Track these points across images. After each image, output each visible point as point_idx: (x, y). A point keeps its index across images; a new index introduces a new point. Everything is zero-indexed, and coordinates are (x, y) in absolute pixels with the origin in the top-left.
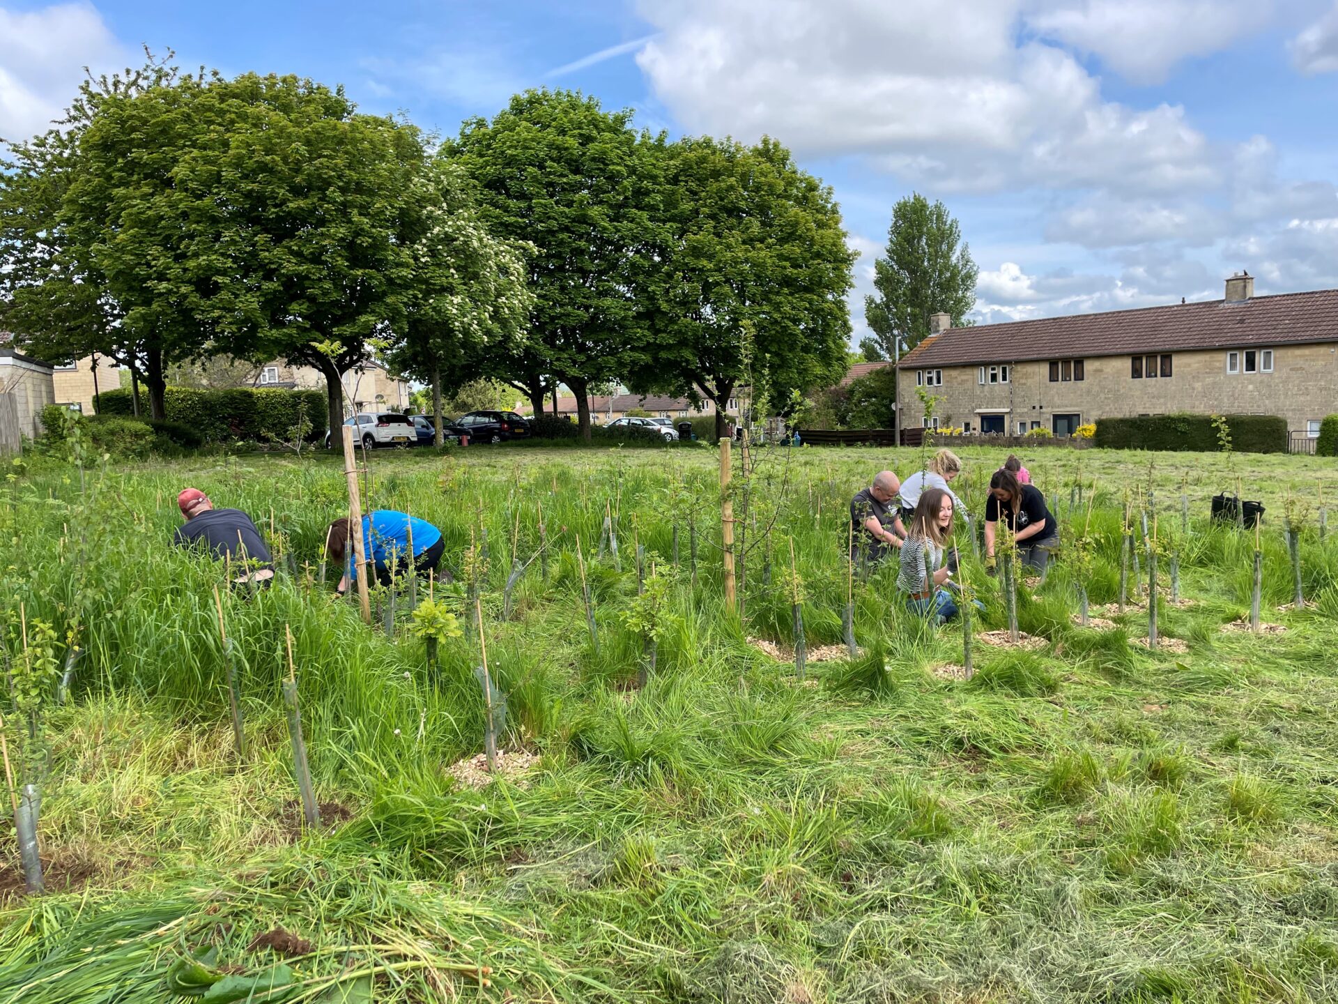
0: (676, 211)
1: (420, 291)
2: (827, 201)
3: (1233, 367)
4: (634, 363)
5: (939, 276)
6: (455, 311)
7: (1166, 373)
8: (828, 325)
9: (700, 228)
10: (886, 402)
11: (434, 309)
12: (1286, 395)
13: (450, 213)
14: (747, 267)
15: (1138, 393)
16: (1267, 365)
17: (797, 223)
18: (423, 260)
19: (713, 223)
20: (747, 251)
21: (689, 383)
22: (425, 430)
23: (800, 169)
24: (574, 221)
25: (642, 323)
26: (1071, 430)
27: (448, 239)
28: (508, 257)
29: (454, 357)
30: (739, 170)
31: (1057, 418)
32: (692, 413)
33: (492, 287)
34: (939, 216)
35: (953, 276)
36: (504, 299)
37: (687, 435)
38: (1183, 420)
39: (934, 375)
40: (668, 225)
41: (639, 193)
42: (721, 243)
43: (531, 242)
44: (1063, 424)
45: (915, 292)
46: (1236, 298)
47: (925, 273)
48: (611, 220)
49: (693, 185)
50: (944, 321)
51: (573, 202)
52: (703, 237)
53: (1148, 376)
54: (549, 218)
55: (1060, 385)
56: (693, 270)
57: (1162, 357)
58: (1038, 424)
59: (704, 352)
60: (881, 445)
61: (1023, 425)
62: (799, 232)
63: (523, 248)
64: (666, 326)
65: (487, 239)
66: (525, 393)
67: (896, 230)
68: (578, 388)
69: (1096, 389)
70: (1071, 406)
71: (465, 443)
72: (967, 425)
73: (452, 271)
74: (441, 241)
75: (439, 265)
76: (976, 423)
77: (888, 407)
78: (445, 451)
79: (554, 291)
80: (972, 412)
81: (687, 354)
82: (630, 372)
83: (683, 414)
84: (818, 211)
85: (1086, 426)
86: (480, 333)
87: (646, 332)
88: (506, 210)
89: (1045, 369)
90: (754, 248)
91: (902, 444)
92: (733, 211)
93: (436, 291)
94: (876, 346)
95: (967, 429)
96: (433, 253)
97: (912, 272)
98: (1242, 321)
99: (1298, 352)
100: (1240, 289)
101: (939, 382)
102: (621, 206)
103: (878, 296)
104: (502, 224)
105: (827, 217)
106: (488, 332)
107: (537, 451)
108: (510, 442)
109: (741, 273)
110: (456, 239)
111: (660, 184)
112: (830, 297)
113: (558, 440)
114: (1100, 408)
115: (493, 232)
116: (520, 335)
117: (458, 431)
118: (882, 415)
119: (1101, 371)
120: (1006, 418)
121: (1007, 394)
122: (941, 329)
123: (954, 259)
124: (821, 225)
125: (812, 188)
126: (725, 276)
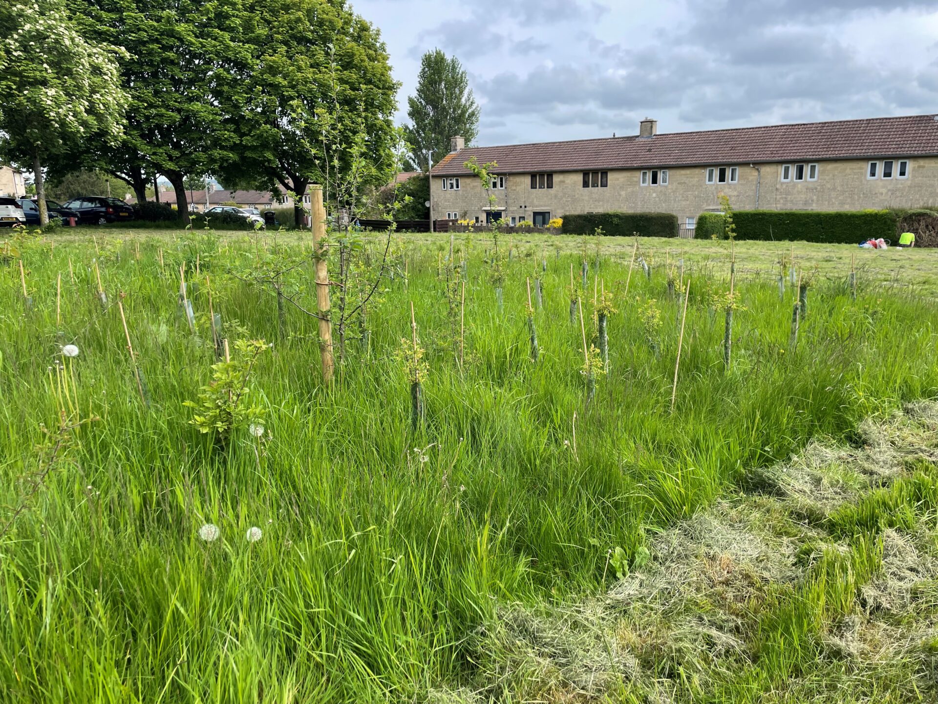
0: (253, 35)
1: (15, 83)
2: (375, 40)
3: (644, 181)
4: (223, 159)
5: (454, 112)
6: (49, 102)
7: (604, 185)
8: (380, 138)
9: (275, 51)
10: (421, 200)
11: (29, 100)
12: (675, 200)
13: (42, 14)
14: (314, 87)
15: (586, 198)
16: (664, 181)
17: (353, 55)
18: (15, 54)
19: (285, 48)
20: (314, 73)
21: (271, 180)
22: (33, 212)
23: (356, 12)
24: (162, 34)
25: (228, 126)
26: (544, 222)
27: (40, 37)
28: (101, 58)
29: (54, 146)
30: (306, 6)
31: (536, 214)
32: (275, 206)
33: (86, 83)
34: (454, 68)
35: (464, 112)
36: (98, 96)
37: (272, 221)
38: (616, 216)
39: (454, 182)
40: (247, 46)
41: (221, 16)
42: (293, 65)
43: (123, 48)
44: (539, 218)
45: (437, 122)
46: (646, 134)
47: (444, 108)
48: (197, 37)
49: (267, 15)
50: (460, 142)
51: (161, 17)
52: (278, 58)
53: (593, 186)
54: (139, 30)
55: (538, 191)
56: (271, 85)
57: (602, 173)
58: (523, 218)
59: (281, 156)
60: (419, 231)
61: (514, 219)
62: (355, 62)
63: (116, 53)
64: (250, 131)
65: (80, 40)
66: (128, 182)
67: (423, 74)
68: (175, 178)
69: (560, 194)
70: (545, 206)
71: (73, 224)
72: (477, 218)
73: (45, 65)
74: (33, 38)
75: (32, 60)
76: (483, 217)
77: (424, 205)
78: (49, 230)
79: (148, 93)
80: (480, 209)
81: (269, 155)
82: (220, 167)
83: (267, 207)
84: (369, 48)
85: (555, 220)
86: (76, 124)
87: (232, 134)
88: (99, 20)
89: (528, 180)
90: (320, 72)
91: (435, 231)
92: (302, 40)
93: (31, 84)
94: (411, 161)
95: (477, 221)
96: (25, 48)
97: (435, 107)
98: (650, 150)
99: (683, 172)
100: (649, 128)
101: (457, 187)
102: (205, 26)
103: (411, 124)
104: (95, 32)
105: (376, 53)
106: (84, 124)
107: (140, 231)
108: (115, 223)
109: (310, 91)
110: (48, 37)
111: (238, 10)
112: (380, 116)
113: (161, 222)
114: (563, 208)
115: (84, 35)
116: (117, 129)
117: (67, 214)
118: (419, 210)
119: (563, 182)
120: (503, 214)
121: (504, 197)
122: (458, 148)
123: (463, 100)
124: (372, 59)
125: (364, 28)
126: (297, 92)
